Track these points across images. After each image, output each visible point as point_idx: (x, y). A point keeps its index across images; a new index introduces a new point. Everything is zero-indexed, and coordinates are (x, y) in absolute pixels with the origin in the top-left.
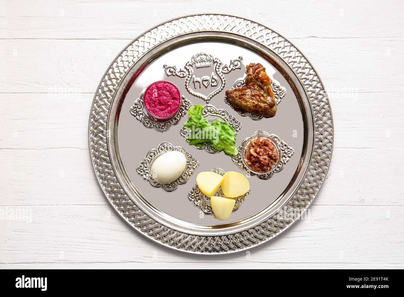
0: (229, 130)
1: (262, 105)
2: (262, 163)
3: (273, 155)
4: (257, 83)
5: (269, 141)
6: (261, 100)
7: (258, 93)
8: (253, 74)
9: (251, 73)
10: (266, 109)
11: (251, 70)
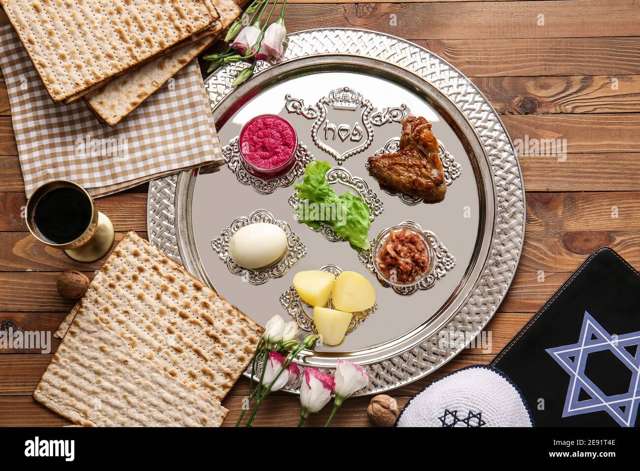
0: (362, 210)
1: (423, 181)
2: (400, 268)
3: (421, 259)
4: (417, 148)
5: (418, 237)
6: (422, 173)
7: (418, 162)
8: (412, 132)
9: (409, 131)
10: (429, 188)
11: (409, 126)
